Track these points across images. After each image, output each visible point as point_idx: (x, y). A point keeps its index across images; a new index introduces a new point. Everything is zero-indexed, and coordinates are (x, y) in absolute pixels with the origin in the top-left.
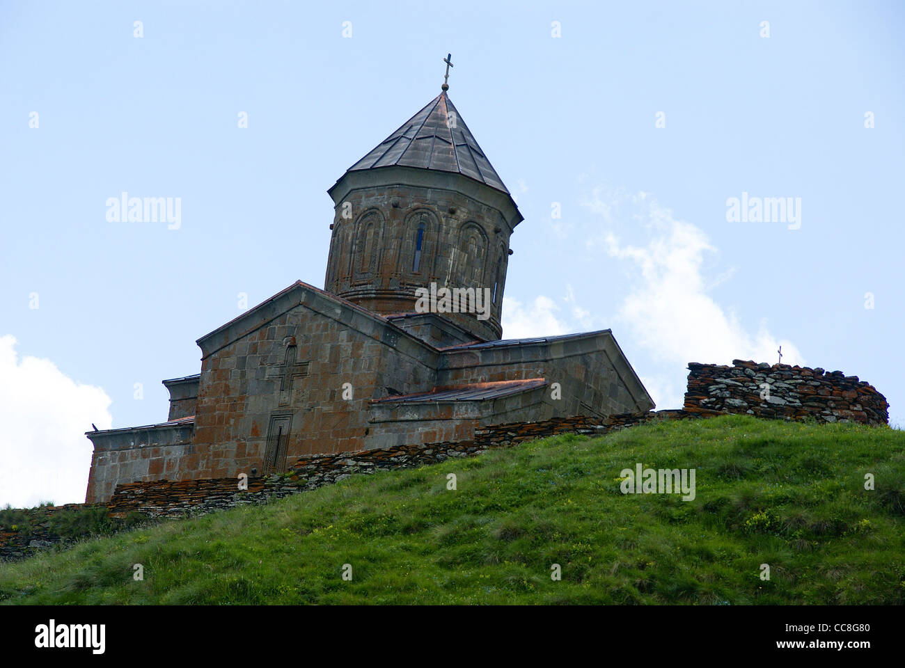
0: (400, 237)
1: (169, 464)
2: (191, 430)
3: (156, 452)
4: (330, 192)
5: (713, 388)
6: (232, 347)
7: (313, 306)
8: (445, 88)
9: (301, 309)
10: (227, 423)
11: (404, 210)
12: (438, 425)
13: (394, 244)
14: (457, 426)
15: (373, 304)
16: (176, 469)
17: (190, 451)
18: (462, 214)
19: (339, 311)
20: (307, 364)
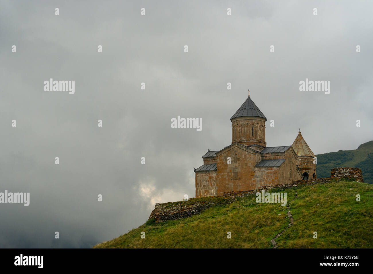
0: (249, 130)
1: (213, 177)
2: (217, 171)
3: (210, 175)
4: (231, 120)
5: (335, 173)
6: (223, 155)
7: (239, 147)
8: (249, 96)
9: (236, 147)
10: (224, 169)
11: (249, 124)
12: (270, 171)
13: (248, 131)
14: (274, 171)
15: (246, 143)
16: (215, 178)
17: (217, 174)
18: (260, 124)
19: (245, 148)
20: (239, 158)
